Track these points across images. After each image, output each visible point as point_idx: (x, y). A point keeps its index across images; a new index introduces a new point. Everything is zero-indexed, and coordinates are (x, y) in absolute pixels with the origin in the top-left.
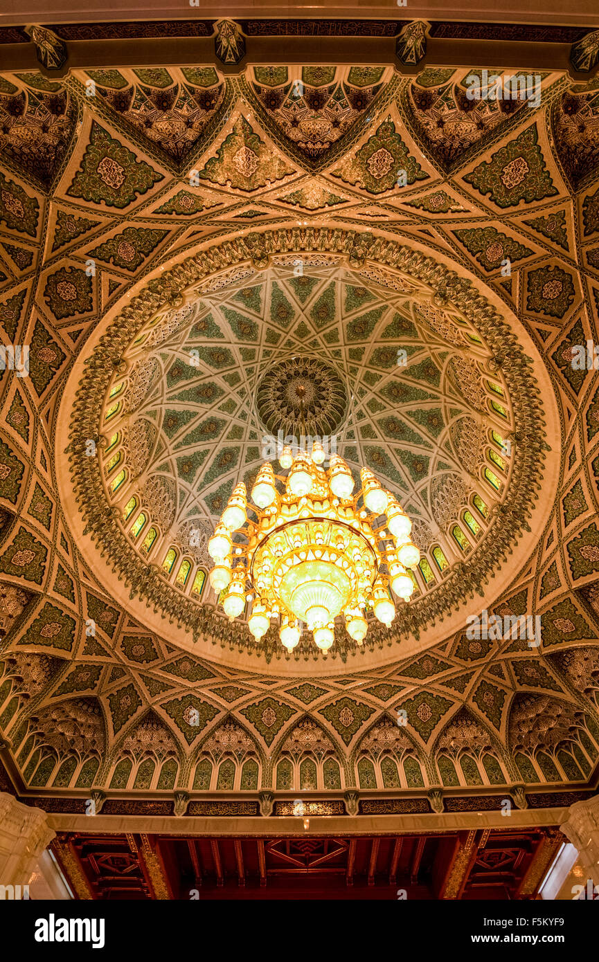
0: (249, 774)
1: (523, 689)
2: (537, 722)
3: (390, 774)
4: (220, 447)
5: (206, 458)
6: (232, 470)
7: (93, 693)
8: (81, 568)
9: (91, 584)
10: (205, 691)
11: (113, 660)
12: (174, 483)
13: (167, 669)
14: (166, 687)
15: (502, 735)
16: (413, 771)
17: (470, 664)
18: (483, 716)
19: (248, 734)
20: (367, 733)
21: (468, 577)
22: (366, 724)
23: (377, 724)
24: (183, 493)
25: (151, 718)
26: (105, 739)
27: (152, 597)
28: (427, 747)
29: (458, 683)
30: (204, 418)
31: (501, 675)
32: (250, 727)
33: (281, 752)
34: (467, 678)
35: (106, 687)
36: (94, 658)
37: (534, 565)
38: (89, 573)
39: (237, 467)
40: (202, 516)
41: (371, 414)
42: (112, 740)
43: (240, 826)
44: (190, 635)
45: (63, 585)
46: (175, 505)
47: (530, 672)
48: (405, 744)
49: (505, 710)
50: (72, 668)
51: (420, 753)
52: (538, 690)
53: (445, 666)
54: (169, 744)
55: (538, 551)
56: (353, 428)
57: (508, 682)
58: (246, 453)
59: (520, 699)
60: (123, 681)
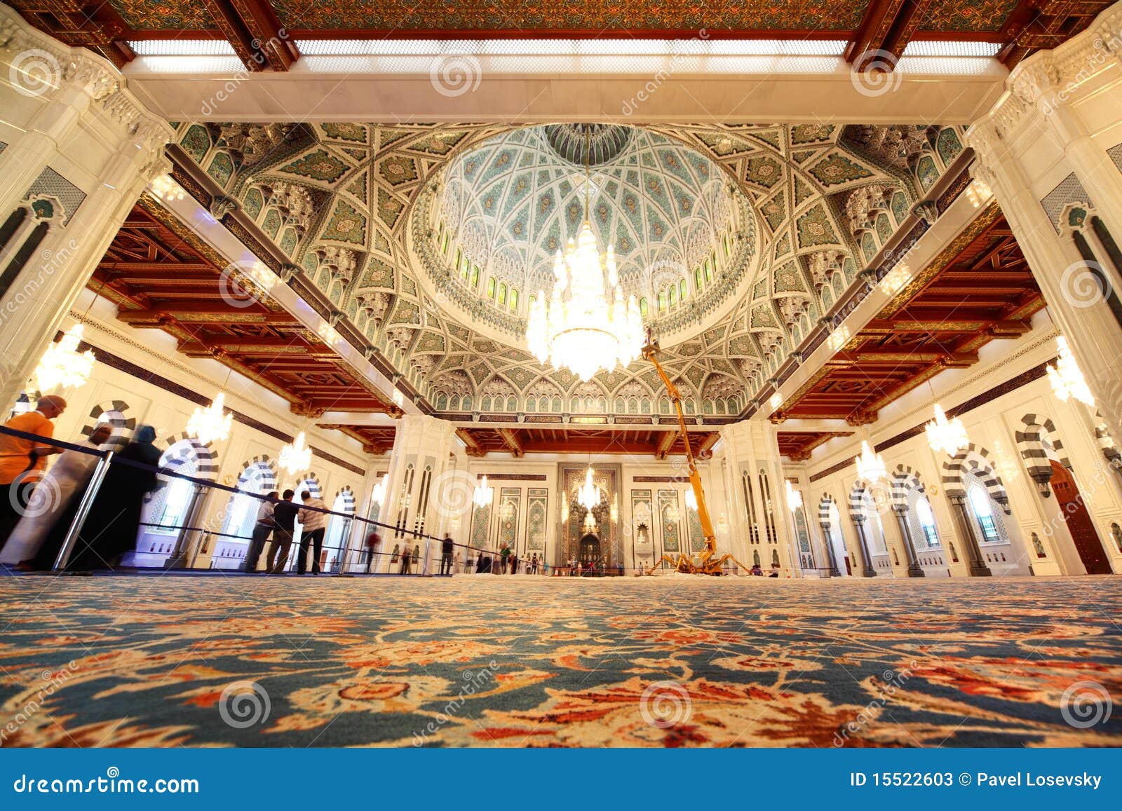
0: (556, 404)
1: (716, 371)
2: (721, 385)
3: (633, 406)
4: (514, 176)
5: (503, 190)
6: (527, 195)
7: (461, 368)
8: (440, 312)
9: (448, 319)
10: (527, 366)
11: (469, 353)
12: (482, 222)
13: (504, 355)
14: (503, 364)
15: (699, 391)
16: (645, 405)
17: (686, 357)
18: (690, 382)
19: (554, 386)
20: (623, 387)
21: (695, 310)
22: (622, 383)
23: (629, 383)
24: (489, 227)
25: (497, 378)
26: (473, 388)
27: (486, 318)
28: (655, 395)
29: (679, 366)
30: (498, 153)
31: (704, 364)
32: (556, 383)
33: (574, 394)
34: (684, 364)
35: (467, 365)
36: (459, 353)
37: (732, 315)
38: (445, 314)
39: (531, 192)
40: (508, 245)
41: (653, 144)
42: (477, 388)
43: (553, 426)
44: (514, 337)
45: (432, 322)
46: (486, 240)
47: (721, 364)
48: (643, 392)
49: (703, 380)
50: (447, 358)
51: (651, 397)
52: (723, 373)
53: (671, 358)
54: (509, 390)
55: (736, 309)
56: (636, 154)
57: (707, 367)
58: (537, 177)
59: (712, 376)
60: (478, 362)
